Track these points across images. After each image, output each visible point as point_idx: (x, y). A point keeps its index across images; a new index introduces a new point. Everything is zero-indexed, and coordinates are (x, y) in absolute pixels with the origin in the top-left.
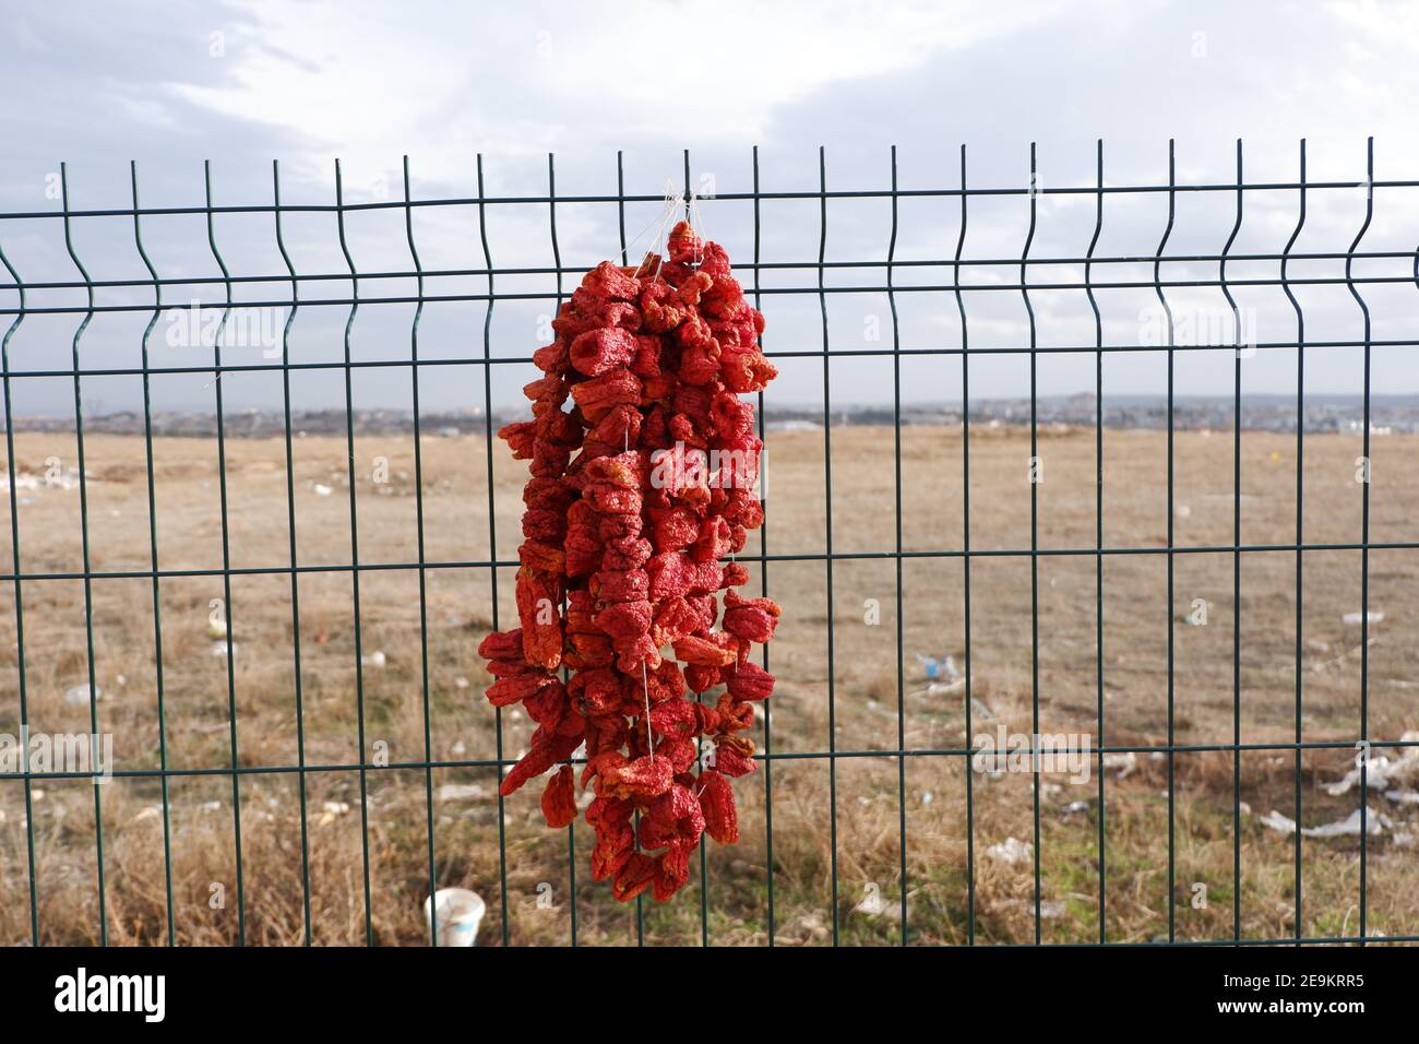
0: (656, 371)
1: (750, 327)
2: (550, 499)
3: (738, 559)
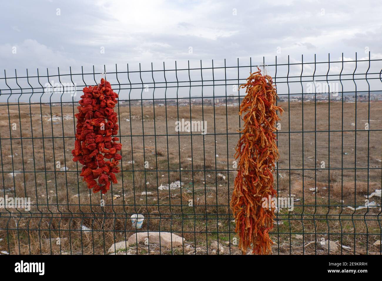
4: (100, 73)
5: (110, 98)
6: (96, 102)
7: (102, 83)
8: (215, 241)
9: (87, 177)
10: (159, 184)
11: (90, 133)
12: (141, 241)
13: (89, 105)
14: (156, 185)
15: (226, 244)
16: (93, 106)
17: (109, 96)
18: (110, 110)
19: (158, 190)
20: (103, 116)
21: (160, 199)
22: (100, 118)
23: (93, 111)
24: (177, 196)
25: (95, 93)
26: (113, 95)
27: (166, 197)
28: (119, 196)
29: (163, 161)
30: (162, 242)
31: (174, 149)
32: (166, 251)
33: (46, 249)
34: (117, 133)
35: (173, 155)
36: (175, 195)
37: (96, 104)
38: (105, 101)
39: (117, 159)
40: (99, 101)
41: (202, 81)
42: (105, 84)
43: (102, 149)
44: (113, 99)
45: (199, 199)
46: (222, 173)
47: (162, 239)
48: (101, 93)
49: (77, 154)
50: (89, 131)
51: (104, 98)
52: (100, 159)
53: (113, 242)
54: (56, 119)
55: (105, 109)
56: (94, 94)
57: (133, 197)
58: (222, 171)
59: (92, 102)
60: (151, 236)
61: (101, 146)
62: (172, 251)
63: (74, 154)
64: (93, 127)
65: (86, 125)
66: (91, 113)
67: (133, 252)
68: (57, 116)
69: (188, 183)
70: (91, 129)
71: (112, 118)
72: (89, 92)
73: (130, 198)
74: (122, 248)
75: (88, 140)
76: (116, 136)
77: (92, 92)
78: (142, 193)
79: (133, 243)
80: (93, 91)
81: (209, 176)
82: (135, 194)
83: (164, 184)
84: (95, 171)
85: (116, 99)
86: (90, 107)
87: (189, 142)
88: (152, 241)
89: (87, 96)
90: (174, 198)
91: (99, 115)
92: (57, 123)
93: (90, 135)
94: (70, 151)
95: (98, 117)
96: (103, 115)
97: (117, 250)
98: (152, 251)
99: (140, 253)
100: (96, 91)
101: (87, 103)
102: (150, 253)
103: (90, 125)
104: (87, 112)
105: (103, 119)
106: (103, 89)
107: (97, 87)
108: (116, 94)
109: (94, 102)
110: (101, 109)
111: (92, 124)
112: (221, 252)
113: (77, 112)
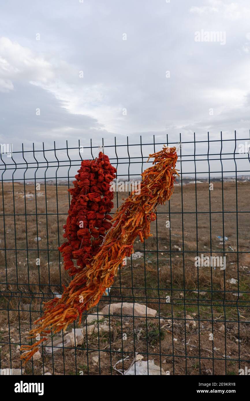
0: (93, 180)
1: (113, 171)
4: (98, 147)
5: (108, 172)
6: (94, 176)
7: (100, 157)
8: (188, 315)
11: (83, 209)
12: (115, 312)
15: (193, 316)
16: (91, 181)
17: (107, 171)
18: (107, 184)
20: (100, 192)
21: (124, 268)
22: (96, 192)
23: (89, 186)
24: (139, 266)
25: (94, 167)
26: (112, 169)
27: (128, 267)
30: (135, 314)
33: (26, 316)
34: (110, 210)
36: (137, 265)
37: (94, 178)
38: (104, 176)
40: (97, 174)
42: (103, 157)
43: (92, 226)
44: (112, 174)
45: (160, 269)
46: (178, 245)
47: (136, 311)
48: (99, 168)
50: (82, 206)
51: (103, 172)
54: (30, 195)
55: (102, 183)
56: (92, 168)
58: (177, 243)
59: (90, 176)
60: (125, 307)
62: (147, 324)
64: (87, 203)
65: (79, 200)
66: (87, 187)
67: (108, 323)
68: (30, 193)
69: (147, 254)
70: (84, 205)
71: (108, 193)
72: (87, 166)
77: (91, 166)
81: (166, 248)
85: (114, 174)
86: (87, 181)
88: (126, 312)
89: (84, 169)
90: (137, 268)
91: (96, 190)
92: (30, 199)
93: (82, 211)
94: (42, 223)
95: (94, 191)
96: (100, 190)
97: (93, 321)
98: (126, 323)
99: (115, 324)
100: (94, 164)
101: (84, 177)
102: (125, 325)
103: (84, 200)
104: (83, 186)
105: (100, 194)
106: (102, 163)
107: (95, 161)
108: (114, 168)
109: (92, 176)
110: (98, 183)
111: (86, 199)
112: (194, 326)
113: (72, 187)
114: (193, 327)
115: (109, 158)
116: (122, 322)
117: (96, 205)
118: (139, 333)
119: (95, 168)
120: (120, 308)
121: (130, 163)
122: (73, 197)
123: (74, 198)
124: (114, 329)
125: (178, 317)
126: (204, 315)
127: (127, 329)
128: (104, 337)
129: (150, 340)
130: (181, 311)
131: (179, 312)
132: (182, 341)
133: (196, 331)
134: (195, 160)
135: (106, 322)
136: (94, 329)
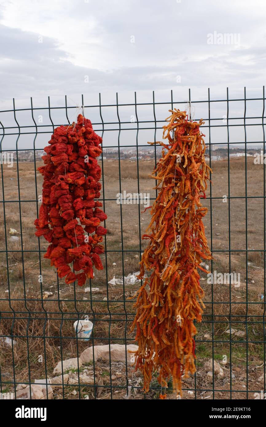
0: (71, 153)
1: (98, 141)
2: (47, 186)
3: (98, 200)
4: (76, 107)
5: (92, 143)
6: (72, 148)
7: (80, 122)
9: (56, 259)
10: (109, 276)
11: (65, 195)
12: (99, 358)
13: (63, 154)
14: (105, 278)
16: (69, 155)
17: (90, 141)
18: (94, 161)
19: (107, 285)
20: (84, 170)
21: (114, 298)
22: (78, 171)
23: (68, 163)
25: (72, 136)
26: (97, 138)
28: (51, 293)
29: (113, 242)
31: (127, 225)
32: (139, 373)
34: (100, 195)
35: (128, 233)
37: (73, 151)
39: (101, 233)
40: (76, 147)
41: (155, 122)
42: (83, 122)
43: (83, 218)
44: (96, 145)
48: (79, 137)
49: (41, 225)
50: (64, 191)
51: (84, 143)
52: (79, 233)
53: (52, 359)
55: (86, 159)
56: (70, 137)
57: (73, 295)
59: (68, 149)
60: (115, 350)
61: (83, 213)
63: (38, 225)
64: (69, 186)
65: (59, 183)
66: (66, 165)
67: (90, 373)
70: (66, 189)
71: (96, 172)
72: (63, 135)
73: (69, 297)
74: (73, 368)
75: (63, 206)
76: (98, 199)
77: (67, 135)
78: (86, 289)
79: (88, 361)
80: (68, 133)
82: (76, 291)
83: (117, 276)
84: (73, 251)
85: (99, 145)
86: (65, 156)
87: (148, 214)
88: (117, 358)
89: (60, 140)
91: (78, 168)
93: (65, 197)
95: (75, 170)
96: (83, 168)
97: (67, 370)
98: (117, 373)
99: (100, 375)
100: (72, 132)
101: (60, 150)
102: (115, 375)
103: (65, 182)
104: (60, 164)
105: (83, 173)
106: (83, 130)
107: (72, 128)
108: (99, 137)
109: (70, 148)
110: (79, 159)
111: (68, 181)
112: (220, 375)
113: (42, 164)
114: (219, 377)
115: (92, 123)
116: (111, 371)
117: (80, 189)
118: (137, 384)
119: (73, 138)
120: (107, 352)
121: (120, 130)
122: (44, 179)
123: (46, 180)
124: (99, 380)
125: (199, 366)
126: (239, 363)
127: (119, 380)
128: (83, 391)
129: (153, 393)
130: (203, 359)
131: (201, 360)
132: (201, 394)
133: (223, 381)
134: (210, 126)
135: (86, 372)
136: (68, 380)
